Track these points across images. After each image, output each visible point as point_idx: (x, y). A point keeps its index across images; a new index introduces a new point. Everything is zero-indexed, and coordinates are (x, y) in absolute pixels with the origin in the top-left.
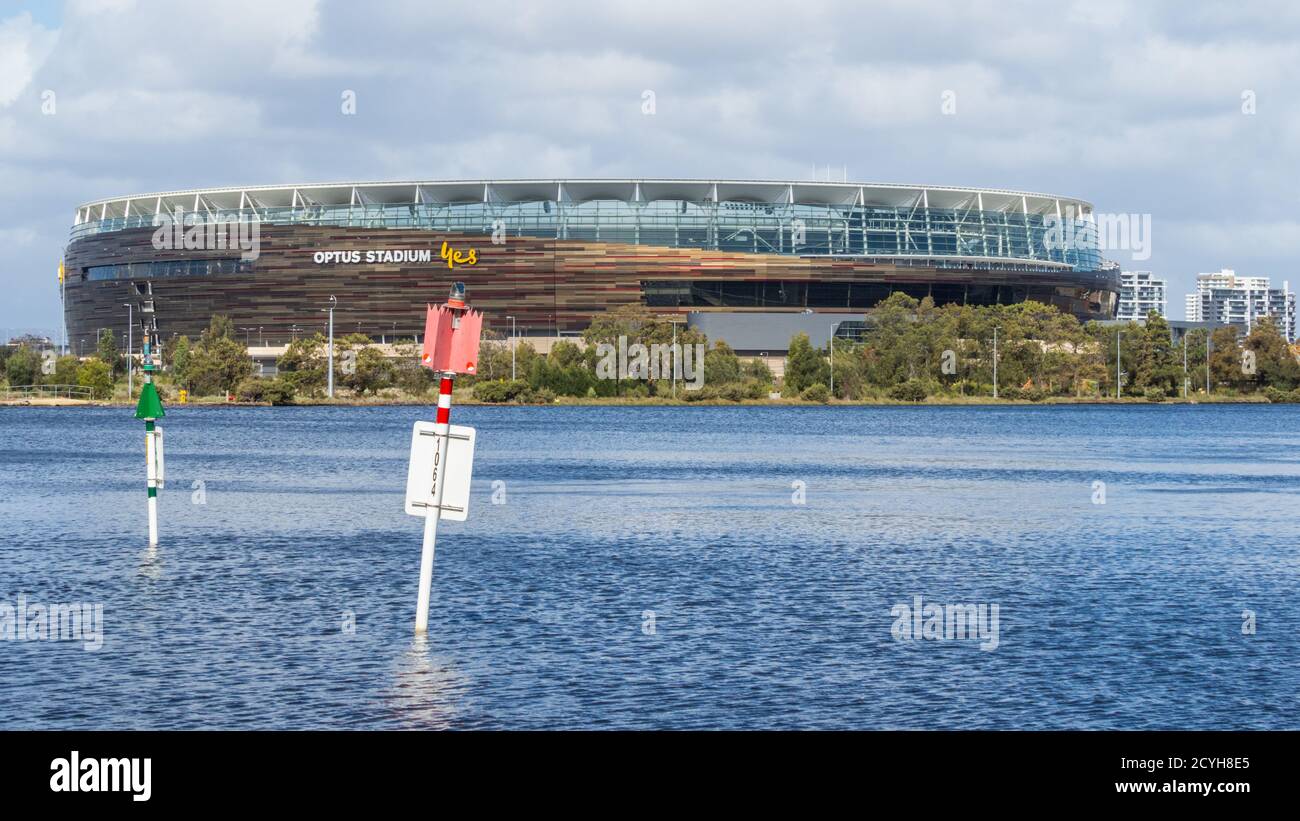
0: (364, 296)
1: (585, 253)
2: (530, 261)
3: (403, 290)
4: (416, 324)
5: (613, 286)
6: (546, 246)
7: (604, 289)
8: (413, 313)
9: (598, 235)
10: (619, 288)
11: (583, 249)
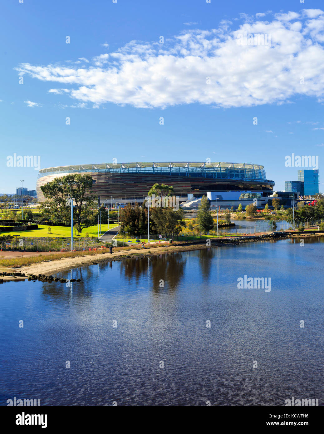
0: (125, 189)
1: (178, 178)
2: (165, 180)
3: (135, 187)
4: (138, 195)
5: (184, 186)
6: (169, 177)
7: (183, 187)
8: (137, 192)
9: (180, 174)
10: (186, 186)
11: (177, 178)
